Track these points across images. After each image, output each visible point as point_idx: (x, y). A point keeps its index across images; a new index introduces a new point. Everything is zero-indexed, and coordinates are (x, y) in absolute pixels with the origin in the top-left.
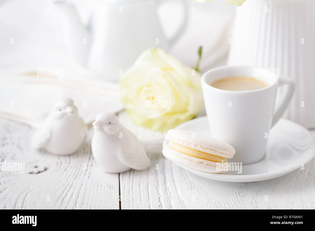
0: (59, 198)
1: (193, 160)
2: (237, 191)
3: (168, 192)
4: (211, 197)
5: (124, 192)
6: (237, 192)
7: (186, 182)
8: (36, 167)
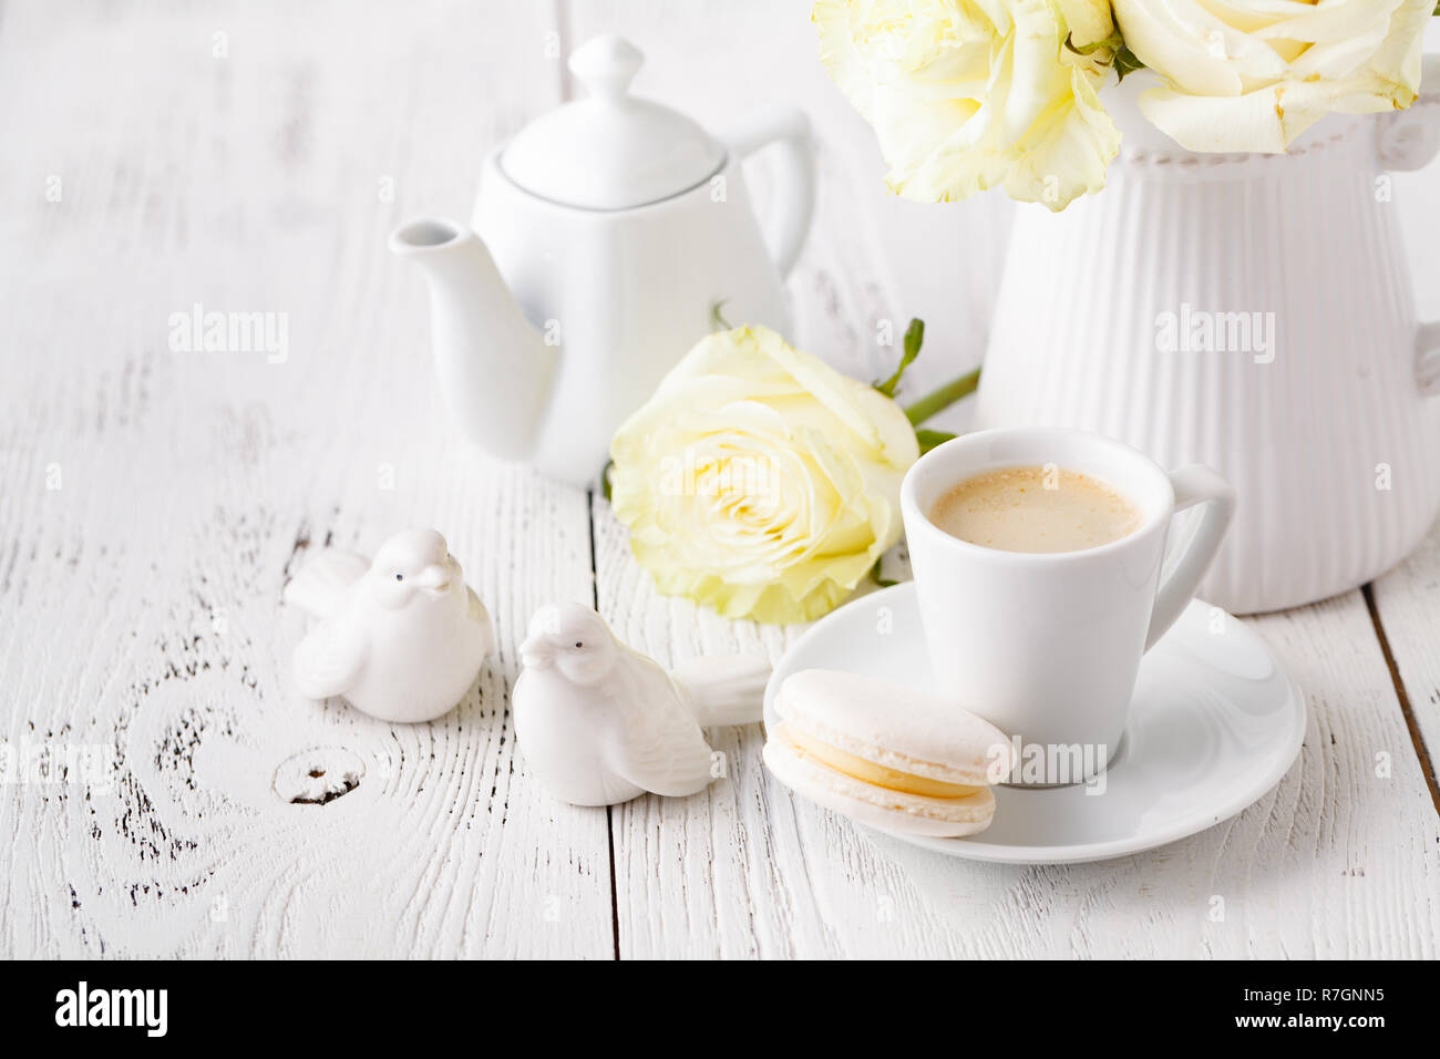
0: (403, 913)
1: (873, 800)
2: (1021, 891)
3: (781, 888)
4: (929, 914)
5: (629, 891)
6: (1019, 894)
7: (842, 848)
8: (315, 774)
